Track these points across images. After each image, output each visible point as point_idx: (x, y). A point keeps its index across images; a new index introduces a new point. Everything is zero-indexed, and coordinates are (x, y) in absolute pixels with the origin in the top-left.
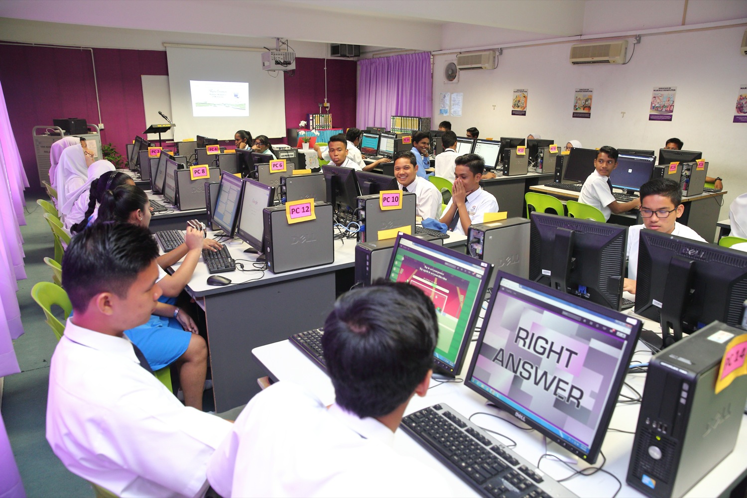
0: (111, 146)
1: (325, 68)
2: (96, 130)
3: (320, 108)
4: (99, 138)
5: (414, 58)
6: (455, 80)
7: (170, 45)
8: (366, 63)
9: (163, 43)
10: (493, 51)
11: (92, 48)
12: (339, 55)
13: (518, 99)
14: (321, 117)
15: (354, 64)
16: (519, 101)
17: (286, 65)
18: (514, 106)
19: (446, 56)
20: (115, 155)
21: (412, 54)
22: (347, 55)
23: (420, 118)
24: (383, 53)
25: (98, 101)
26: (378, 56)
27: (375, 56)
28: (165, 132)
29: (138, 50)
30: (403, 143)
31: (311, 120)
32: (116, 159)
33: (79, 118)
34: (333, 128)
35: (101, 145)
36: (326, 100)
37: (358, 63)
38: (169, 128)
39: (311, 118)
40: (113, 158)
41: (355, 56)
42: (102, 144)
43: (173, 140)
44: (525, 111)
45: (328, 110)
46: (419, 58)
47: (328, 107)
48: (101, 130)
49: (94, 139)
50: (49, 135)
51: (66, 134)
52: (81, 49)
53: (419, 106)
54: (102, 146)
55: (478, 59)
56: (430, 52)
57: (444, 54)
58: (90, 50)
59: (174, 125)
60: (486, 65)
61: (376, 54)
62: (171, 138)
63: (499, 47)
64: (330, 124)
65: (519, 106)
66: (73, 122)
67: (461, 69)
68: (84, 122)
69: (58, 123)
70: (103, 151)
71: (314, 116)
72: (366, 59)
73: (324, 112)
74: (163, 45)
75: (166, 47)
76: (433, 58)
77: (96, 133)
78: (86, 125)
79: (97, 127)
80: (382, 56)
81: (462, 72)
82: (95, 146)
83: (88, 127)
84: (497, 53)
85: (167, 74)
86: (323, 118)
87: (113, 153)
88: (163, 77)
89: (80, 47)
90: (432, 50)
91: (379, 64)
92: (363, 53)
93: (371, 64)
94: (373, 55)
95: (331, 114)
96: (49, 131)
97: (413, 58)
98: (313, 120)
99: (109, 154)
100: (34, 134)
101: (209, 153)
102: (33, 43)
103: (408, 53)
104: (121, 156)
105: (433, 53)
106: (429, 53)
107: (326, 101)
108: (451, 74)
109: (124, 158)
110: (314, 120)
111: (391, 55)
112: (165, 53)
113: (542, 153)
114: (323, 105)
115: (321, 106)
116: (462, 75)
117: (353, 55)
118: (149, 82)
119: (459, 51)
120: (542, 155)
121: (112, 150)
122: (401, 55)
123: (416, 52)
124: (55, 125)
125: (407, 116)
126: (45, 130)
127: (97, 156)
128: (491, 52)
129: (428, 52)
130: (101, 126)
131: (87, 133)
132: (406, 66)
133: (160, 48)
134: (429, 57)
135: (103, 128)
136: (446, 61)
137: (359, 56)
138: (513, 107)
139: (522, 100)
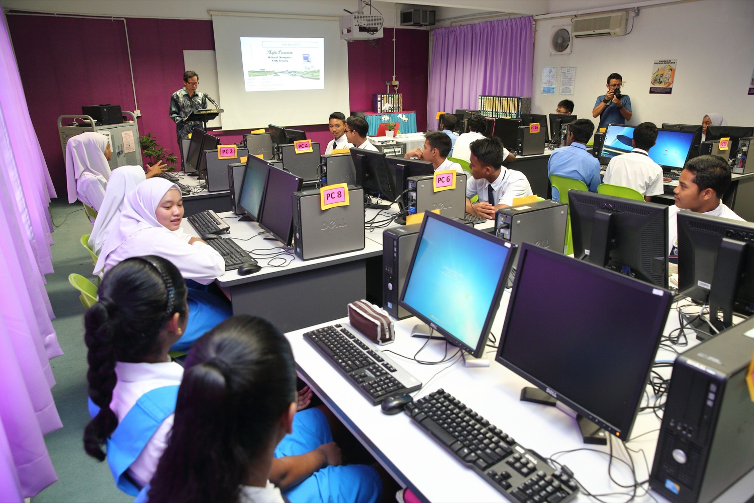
0: (150, 137)
1: (394, 40)
2: (132, 119)
3: (388, 87)
4: (136, 128)
5: (509, 26)
6: (568, 50)
7: (216, 13)
8: (442, 33)
9: (208, 11)
10: (626, 11)
11: (125, 18)
12: (412, 23)
13: (660, 73)
14: (390, 98)
15: (426, 34)
16: (662, 76)
17: (372, 33)
18: (654, 81)
19: (554, 21)
20: (155, 148)
21: (506, 20)
22: (422, 23)
23: (519, 99)
24: (468, 20)
25: (133, 83)
26: (459, 24)
27: (453, 25)
28: (213, 119)
29: (179, 20)
30: (531, 132)
31: (379, 101)
32: (156, 152)
33: (112, 105)
34: (403, 110)
35: (138, 136)
36: (394, 77)
37: (431, 34)
38: (216, 114)
39: (379, 99)
40: (153, 151)
41: (430, 24)
42: (140, 135)
43: (220, 128)
44: (671, 89)
45: (396, 89)
46: (516, 24)
47: (396, 86)
48: (138, 117)
49: (131, 130)
50: (77, 126)
51: (97, 124)
52: (112, 19)
53: (515, 83)
54: (140, 137)
55: (605, 23)
56: (532, 16)
57: (552, 18)
58: (123, 21)
59: (222, 111)
60: (618, 30)
61: (455, 22)
62: (218, 126)
63: (636, 5)
64: (401, 105)
65: (661, 82)
66: (105, 110)
67: (576, 36)
68: (118, 109)
69: (87, 111)
70: (141, 143)
71: (383, 96)
72: (442, 28)
73: (392, 91)
74: (209, 13)
75: (211, 15)
76: (536, 24)
77: (132, 122)
78: (121, 113)
79: (132, 113)
80: (463, 23)
81: (576, 41)
82: (132, 138)
83: (123, 115)
84: (633, 14)
85: (214, 49)
86: (392, 98)
87: (153, 145)
88: (209, 53)
89: (111, 17)
90: (534, 13)
91: (460, 34)
92: (440, 20)
93: (449, 34)
94: (451, 23)
95: (401, 94)
96: (77, 121)
97: (507, 25)
98: (381, 101)
99: (149, 147)
100: (60, 125)
101: (298, 151)
102: (55, 13)
103: (500, 18)
104: (162, 149)
105: (536, 18)
106: (531, 18)
107: (394, 79)
108: (561, 43)
109: (165, 151)
110: (383, 101)
111: (476, 22)
112: (211, 22)
113: (745, 145)
114: (391, 83)
115: (388, 84)
116: (576, 44)
117: (428, 24)
118: (193, 60)
119: (575, 13)
120: (745, 149)
121: (151, 142)
122: (490, 22)
123: (512, 17)
124: (84, 114)
125: (498, 95)
126: (72, 120)
127: (134, 151)
128: (624, 13)
129: (529, 17)
130: (137, 113)
131: (122, 123)
132: (497, 36)
133: (205, 17)
134: (530, 22)
135: (139, 115)
136: (553, 27)
137: (434, 24)
138: (653, 83)
139: (667, 74)
